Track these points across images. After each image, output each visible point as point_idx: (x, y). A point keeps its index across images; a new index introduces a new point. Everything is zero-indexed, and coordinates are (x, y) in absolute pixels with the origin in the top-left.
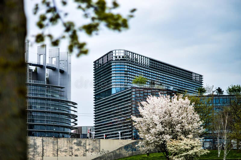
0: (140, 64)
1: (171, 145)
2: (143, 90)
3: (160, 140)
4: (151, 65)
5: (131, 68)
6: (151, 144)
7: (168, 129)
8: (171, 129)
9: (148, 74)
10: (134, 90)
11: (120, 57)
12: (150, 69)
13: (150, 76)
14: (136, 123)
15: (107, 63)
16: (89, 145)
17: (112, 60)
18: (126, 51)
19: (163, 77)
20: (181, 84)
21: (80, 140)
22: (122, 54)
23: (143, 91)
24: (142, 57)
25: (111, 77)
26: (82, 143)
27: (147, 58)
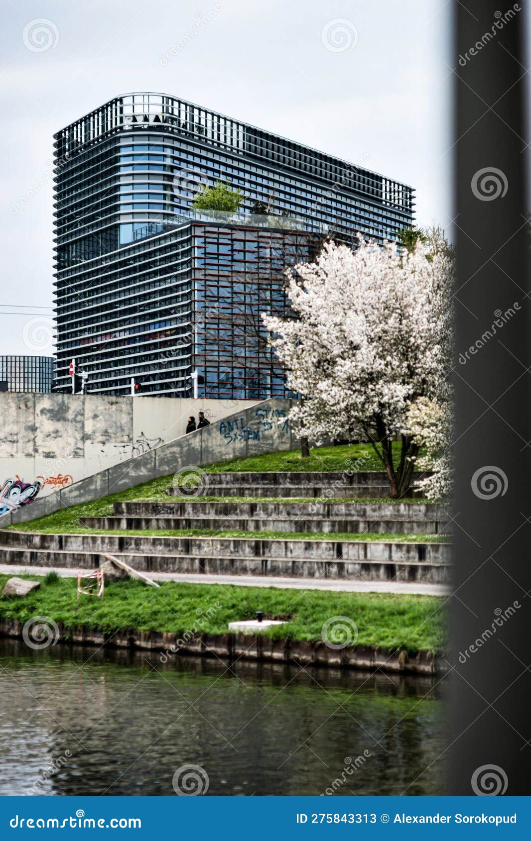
0: (216, 145)
1: (426, 418)
2: (229, 231)
3: (368, 400)
4: (250, 148)
5: (183, 156)
6: (335, 414)
7: (396, 363)
8: (405, 364)
9: (239, 178)
10: (199, 231)
11: (146, 119)
12: (245, 163)
13: (247, 185)
14: (279, 342)
15: (102, 137)
16: (95, 416)
17: (121, 128)
18: (168, 98)
19: (287, 189)
20: (344, 216)
21: (63, 401)
22: (156, 110)
23: (229, 237)
24: (222, 121)
25: (117, 188)
26: (71, 412)
27: (238, 124)
